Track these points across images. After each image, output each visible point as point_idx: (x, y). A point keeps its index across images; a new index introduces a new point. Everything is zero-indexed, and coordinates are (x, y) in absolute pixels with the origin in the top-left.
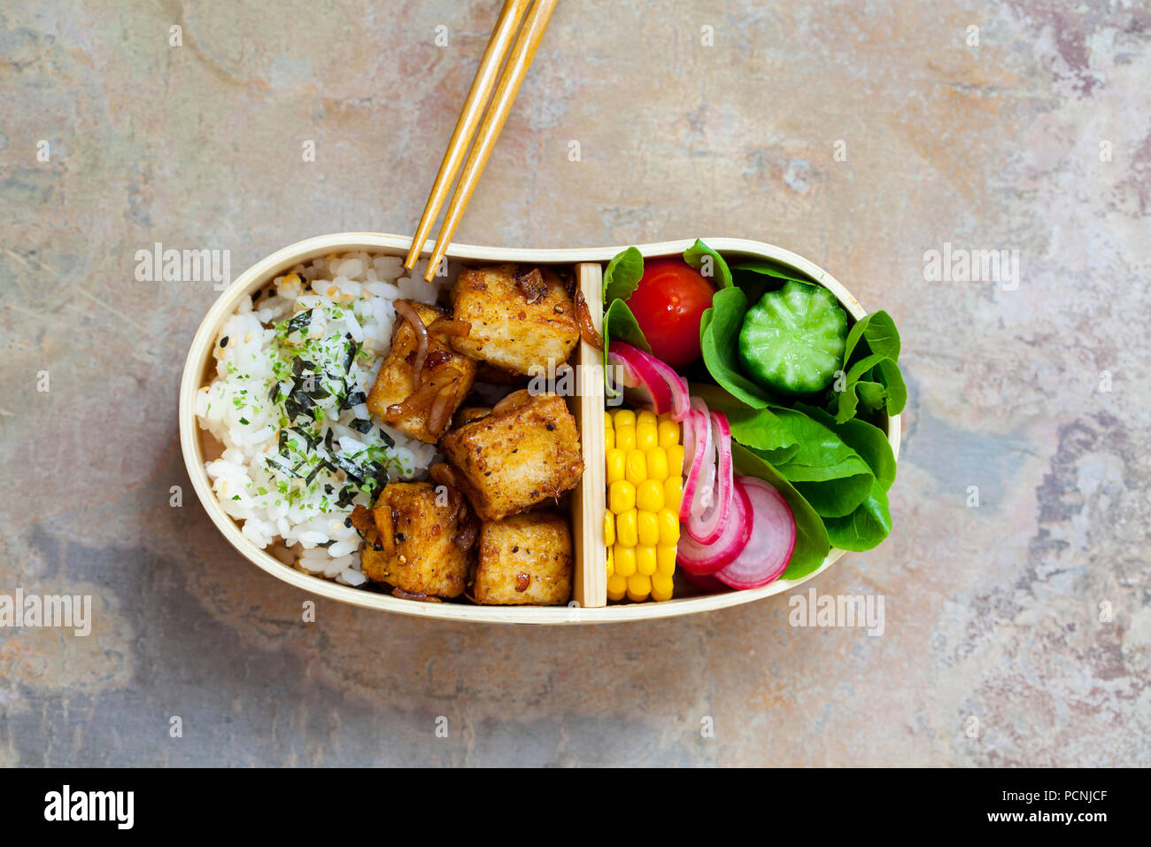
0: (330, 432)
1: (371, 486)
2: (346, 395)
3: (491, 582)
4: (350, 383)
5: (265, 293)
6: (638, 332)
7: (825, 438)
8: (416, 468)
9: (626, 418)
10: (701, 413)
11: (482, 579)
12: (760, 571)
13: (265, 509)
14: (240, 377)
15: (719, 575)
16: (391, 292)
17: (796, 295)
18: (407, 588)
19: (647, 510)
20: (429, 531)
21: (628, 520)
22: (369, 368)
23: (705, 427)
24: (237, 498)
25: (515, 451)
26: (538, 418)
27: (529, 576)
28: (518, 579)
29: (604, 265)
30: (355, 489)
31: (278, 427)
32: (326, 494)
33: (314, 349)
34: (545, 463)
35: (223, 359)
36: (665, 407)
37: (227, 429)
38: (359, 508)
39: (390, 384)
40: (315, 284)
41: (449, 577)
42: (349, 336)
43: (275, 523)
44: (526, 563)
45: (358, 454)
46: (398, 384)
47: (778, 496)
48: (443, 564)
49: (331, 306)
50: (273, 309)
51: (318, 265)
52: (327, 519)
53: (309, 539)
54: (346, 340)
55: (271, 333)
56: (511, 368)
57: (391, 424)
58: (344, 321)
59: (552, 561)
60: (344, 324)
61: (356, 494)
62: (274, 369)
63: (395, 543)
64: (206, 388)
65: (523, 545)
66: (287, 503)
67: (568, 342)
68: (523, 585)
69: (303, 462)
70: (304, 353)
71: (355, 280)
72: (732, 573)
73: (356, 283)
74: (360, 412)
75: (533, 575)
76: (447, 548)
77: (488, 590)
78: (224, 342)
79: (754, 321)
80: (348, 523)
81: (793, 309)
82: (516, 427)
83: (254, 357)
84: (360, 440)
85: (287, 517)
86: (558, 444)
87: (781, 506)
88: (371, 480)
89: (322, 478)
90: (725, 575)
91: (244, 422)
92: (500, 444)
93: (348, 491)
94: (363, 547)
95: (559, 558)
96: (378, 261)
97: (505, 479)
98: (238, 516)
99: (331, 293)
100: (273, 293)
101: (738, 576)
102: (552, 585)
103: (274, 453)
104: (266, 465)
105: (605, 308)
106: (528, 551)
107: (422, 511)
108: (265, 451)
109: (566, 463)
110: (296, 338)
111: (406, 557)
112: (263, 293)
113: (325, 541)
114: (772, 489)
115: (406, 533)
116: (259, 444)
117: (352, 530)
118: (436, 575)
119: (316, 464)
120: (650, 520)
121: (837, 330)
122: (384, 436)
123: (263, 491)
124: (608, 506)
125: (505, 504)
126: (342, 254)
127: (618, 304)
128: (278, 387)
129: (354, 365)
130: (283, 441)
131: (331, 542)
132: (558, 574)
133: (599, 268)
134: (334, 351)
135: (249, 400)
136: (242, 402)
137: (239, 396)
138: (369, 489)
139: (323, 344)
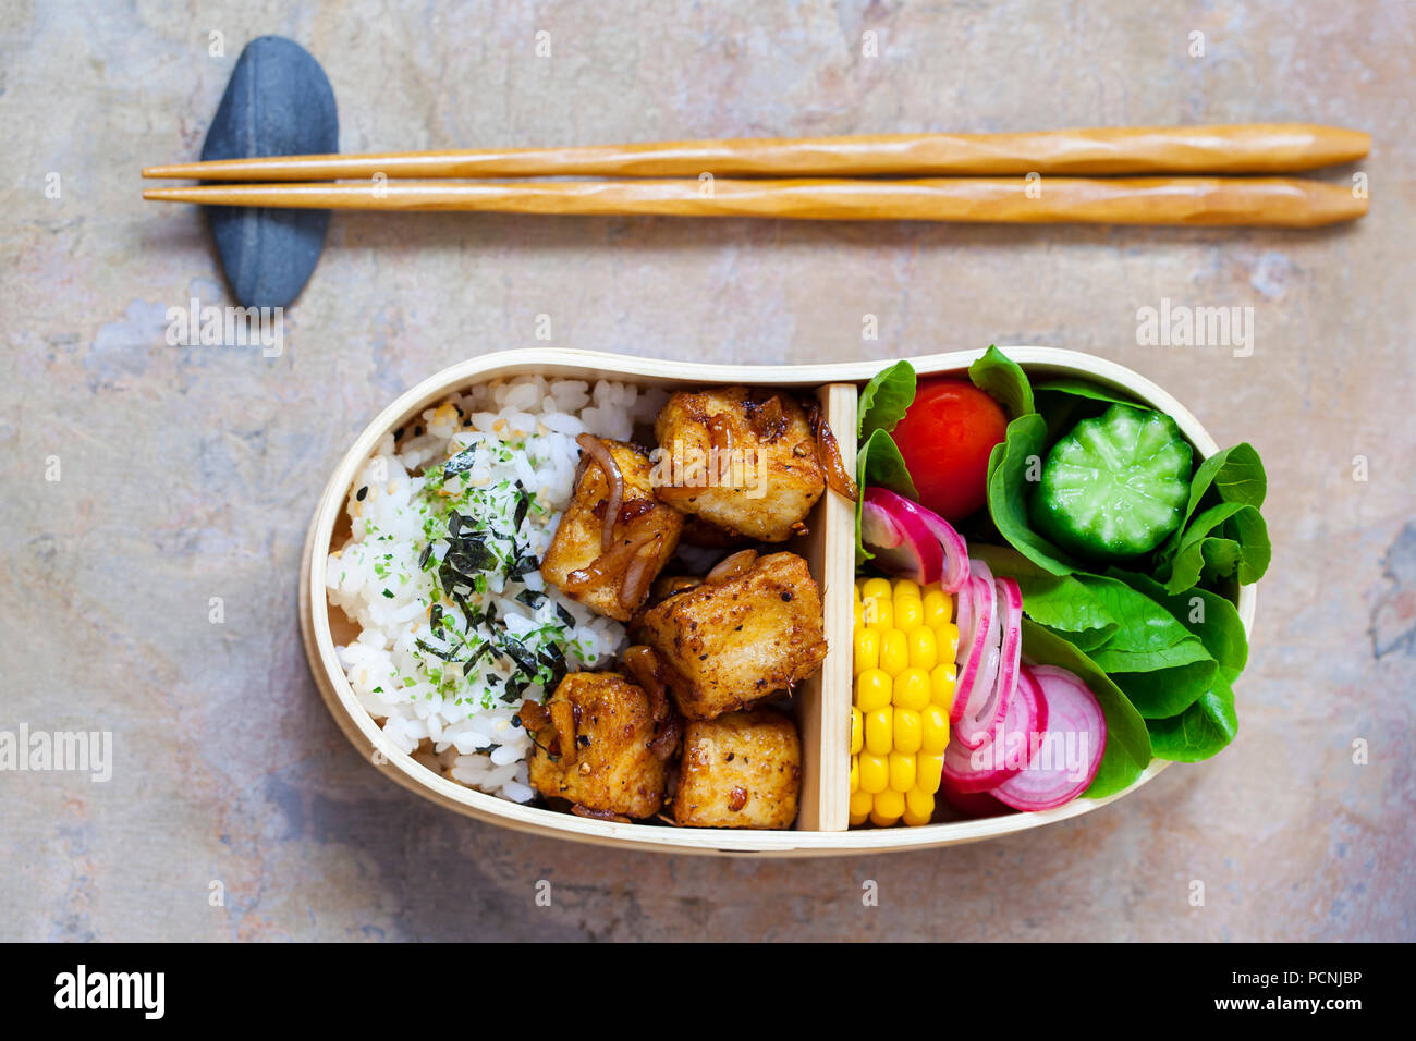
0: (492, 607)
1: (545, 677)
2: (515, 560)
3: (696, 799)
4: (521, 544)
6: (905, 474)
7: (1152, 614)
8: (601, 655)
9: (878, 588)
10: (983, 581)
11: (686, 794)
12: (1053, 786)
13: (412, 704)
14: (382, 538)
15: (996, 792)
16: (575, 426)
17: (1123, 423)
18: (591, 804)
19: (907, 707)
20: (621, 732)
21: (882, 720)
22: (542, 525)
23: (988, 598)
24: (378, 690)
25: (739, 629)
26: (770, 585)
27: (746, 792)
28: (732, 795)
29: (861, 385)
30: (525, 679)
31: (429, 601)
32: (488, 686)
33: (476, 500)
34: (777, 644)
35: (359, 516)
36: (934, 574)
37: (365, 605)
38: (528, 704)
39: (571, 544)
40: (476, 418)
41: (643, 792)
42: (519, 484)
43: (424, 722)
44: (745, 775)
45: (529, 635)
46: (582, 544)
47: (1085, 689)
48: (635, 775)
49: (498, 446)
50: (419, 451)
51: (479, 393)
52: (490, 717)
53: (467, 741)
54: (516, 490)
55: (420, 482)
56: (728, 526)
57: (573, 596)
58: (513, 466)
59: (775, 774)
60: (513, 469)
61: (526, 685)
62: (425, 528)
63: (576, 747)
64: (339, 553)
65: (740, 751)
66: (440, 696)
67: (808, 496)
68: (738, 803)
69: (462, 644)
70: (463, 506)
71: (527, 411)
72: (1015, 790)
73: (529, 415)
74: (533, 581)
75: (751, 790)
76: (642, 754)
77: (692, 809)
78: (362, 494)
79: (1063, 458)
80: (516, 722)
81: (1117, 442)
82: (741, 598)
83: (401, 513)
84: (530, 617)
85: (439, 715)
86: (794, 618)
87: (1088, 703)
88: (544, 670)
89: (483, 667)
90: (1004, 792)
91: (388, 594)
92: (721, 618)
93: (517, 682)
94: (532, 753)
95: (785, 769)
96: (558, 387)
97: (725, 664)
98: (379, 713)
99: (497, 428)
100: (420, 431)
101: (1023, 793)
102: (775, 804)
103: (426, 633)
104: (416, 649)
105: (860, 444)
106: (746, 760)
107: (612, 707)
108: (413, 631)
109: (804, 644)
110: (454, 486)
111: (590, 765)
112: (410, 430)
113: (486, 745)
114: (1077, 680)
115: (591, 735)
116: (405, 623)
117: (521, 731)
118: (627, 789)
119: (477, 647)
120: (908, 719)
121: (1176, 471)
122: (562, 612)
123: (410, 682)
124: (854, 703)
125: (722, 697)
126: (509, 378)
127: (880, 436)
128: (430, 549)
129: (526, 522)
130: (436, 618)
131: (494, 746)
132: (783, 789)
133: (854, 391)
134: (501, 503)
135: (394, 567)
136: (386, 569)
137: (383, 561)
138: (542, 681)
139: (488, 494)
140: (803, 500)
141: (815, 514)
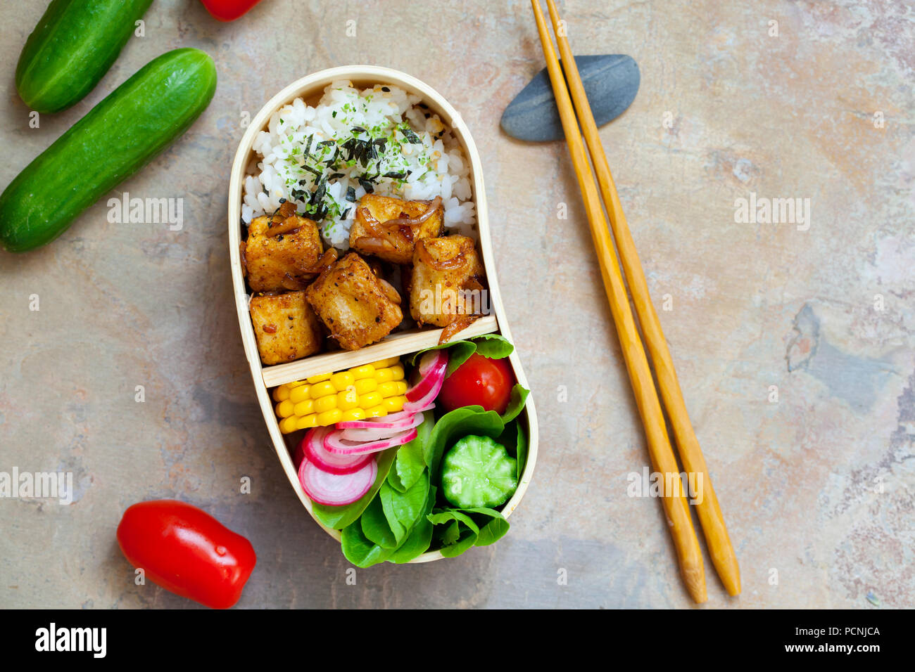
0: (342, 176)
1: (311, 210)
2: (369, 179)
3: (265, 306)
4: (377, 180)
5: (426, 111)
6: (458, 365)
7: (415, 509)
8: (331, 239)
9: (398, 373)
10: (412, 421)
11: (266, 300)
12: (315, 486)
13: (279, 144)
14: (365, 106)
15: (306, 460)
16: (446, 194)
17: (508, 466)
18: (247, 249)
19: (338, 400)
20: (290, 255)
21: (328, 387)
22: (392, 192)
23: (403, 425)
24: (282, 121)
25: (356, 300)
26: (382, 309)
27: (275, 332)
28: (271, 325)
29: (498, 332)
30: (307, 200)
31: (337, 138)
32: (299, 181)
33: (395, 149)
34: (353, 323)
35: (374, 91)
36: (412, 397)
37: (328, 105)
38: (294, 206)
39: (384, 206)
40: (439, 142)
41: (263, 279)
42: (409, 173)
43: (272, 153)
44: (284, 329)
45: (330, 196)
46: (385, 213)
47: (368, 487)
48: (270, 272)
49: (427, 156)
50: (417, 117)
51: (454, 142)
52: (283, 187)
53: (266, 176)
54: (406, 171)
55: (399, 120)
56: (413, 285)
57: (356, 213)
58: (418, 167)
59: (289, 345)
61: (304, 201)
62: (375, 127)
63: (276, 235)
64: (352, 86)
65: (295, 322)
66: (286, 157)
67: (438, 320)
68: (270, 330)
69: (316, 161)
70: (390, 144)
71: (449, 168)
72: (309, 469)
73: (447, 169)
74: (360, 192)
75: (277, 334)
76: (282, 272)
77: (259, 306)
78: (386, 90)
79: (484, 443)
80: (283, 201)
81: (497, 468)
82: (372, 296)
83: (380, 112)
84: (341, 196)
85: (277, 159)
86: (368, 328)
87: (362, 491)
88: (315, 208)
89: (309, 176)
90: (306, 463)
91: (334, 114)
92: (359, 288)
93: (304, 195)
94: (268, 215)
95: (292, 350)
96: (465, 181)
97: (336, 298)
98: (270, 127)
99: (436, 153)
100: (427, 116)
101: (308, 473)
102: (273, 350)
103: (318, 140)
104: (308, 136)
105: (469, 340)
106: (292, 327)
107: (301, 247)
108: (318, 133)
109: (357, 337)
110: (400, 136)
111: (269, 244)
112: (426, 109)
113: (267, 189)
114: (373, 482)
115: (284, 240)
116: (322, 129)
117: (279, 205)
118: (261, 269)
119: (317, 170)
120: (332, 400)
121: (490, 500)
122: (347, 211)
123: (290, 139)
124: (335, 373)
125: (319, 301)
126: (465, 155)
127: (473, 348)
128: (363, 131)
129: (391, 180)
130: (327, 143)
131: (267, 192)
132: (282, 352)
133: (496, 329)
134: (396, 163)
135: (350, 114)
136: (348, 110)
137: (351, 107)
138: (308, 209)
139: (399, 155)
140: (435, 318)
141: (429, 326)
